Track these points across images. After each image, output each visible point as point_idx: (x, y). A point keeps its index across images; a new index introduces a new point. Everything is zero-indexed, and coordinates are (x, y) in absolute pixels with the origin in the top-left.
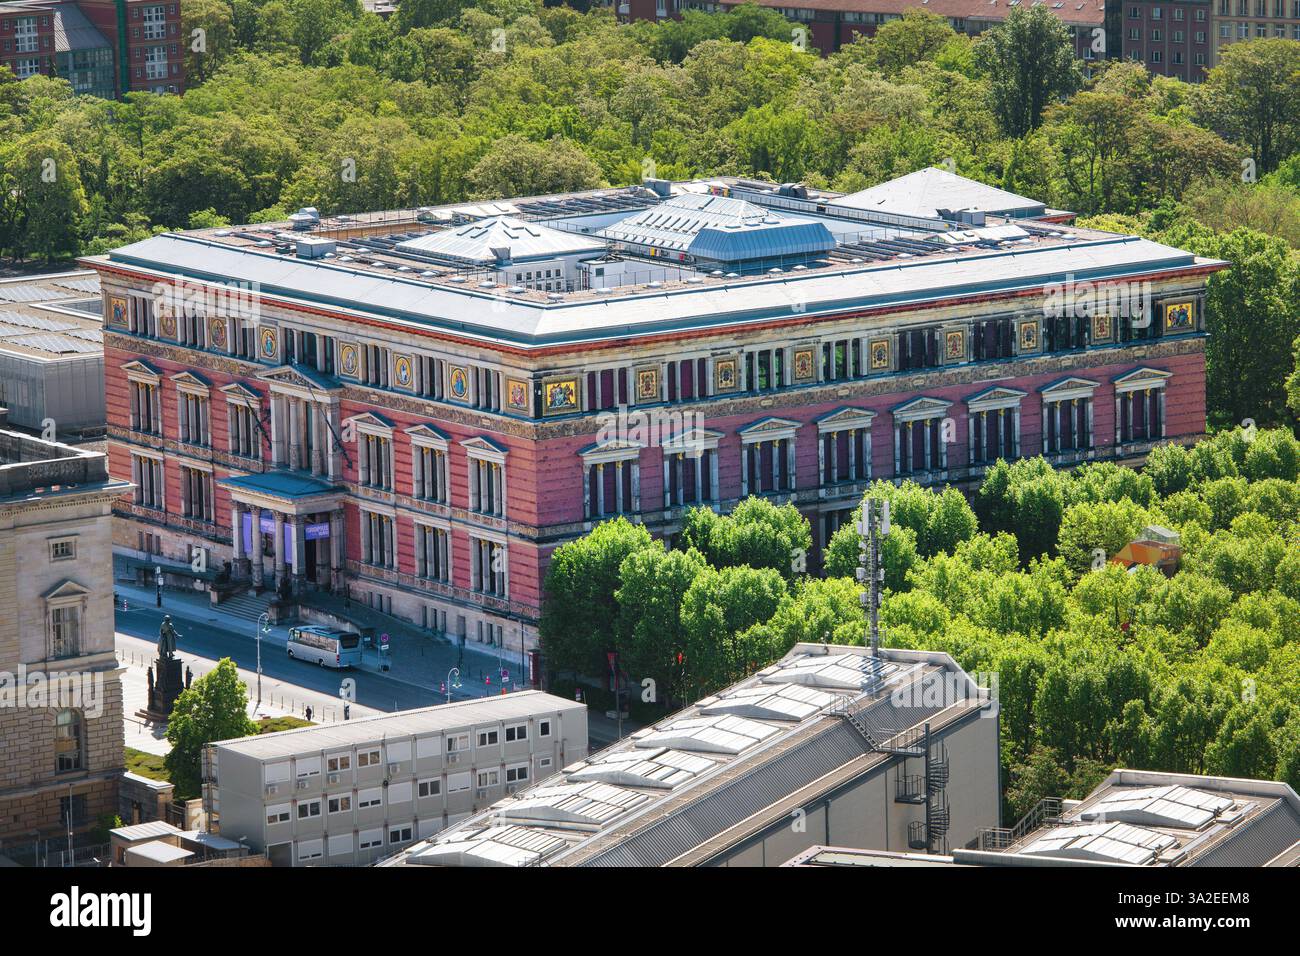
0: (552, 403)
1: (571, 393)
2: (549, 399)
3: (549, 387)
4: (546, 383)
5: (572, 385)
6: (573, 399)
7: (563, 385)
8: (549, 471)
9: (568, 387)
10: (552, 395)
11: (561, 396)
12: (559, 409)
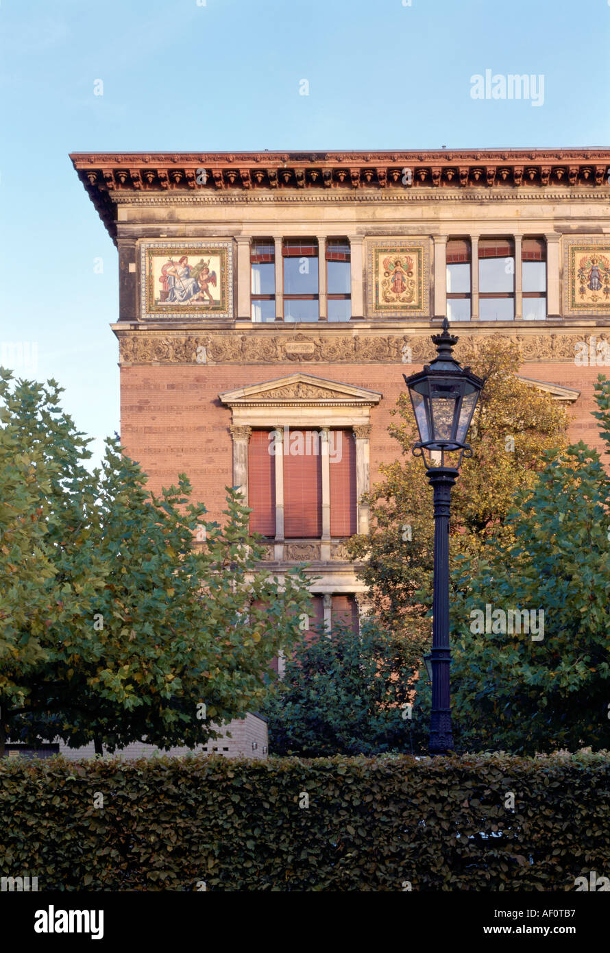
0: (165, 295)
1: (212, 279)
2: (158, 287)
3: (159, 262)
4: (152, 252)
5: (214, 264)
6: (215, 292)
7: (193, 261)
8: (149, 430)
9: (203, 267)
10: (164, 279)
11: (188, 283)
12: (178, 309)
